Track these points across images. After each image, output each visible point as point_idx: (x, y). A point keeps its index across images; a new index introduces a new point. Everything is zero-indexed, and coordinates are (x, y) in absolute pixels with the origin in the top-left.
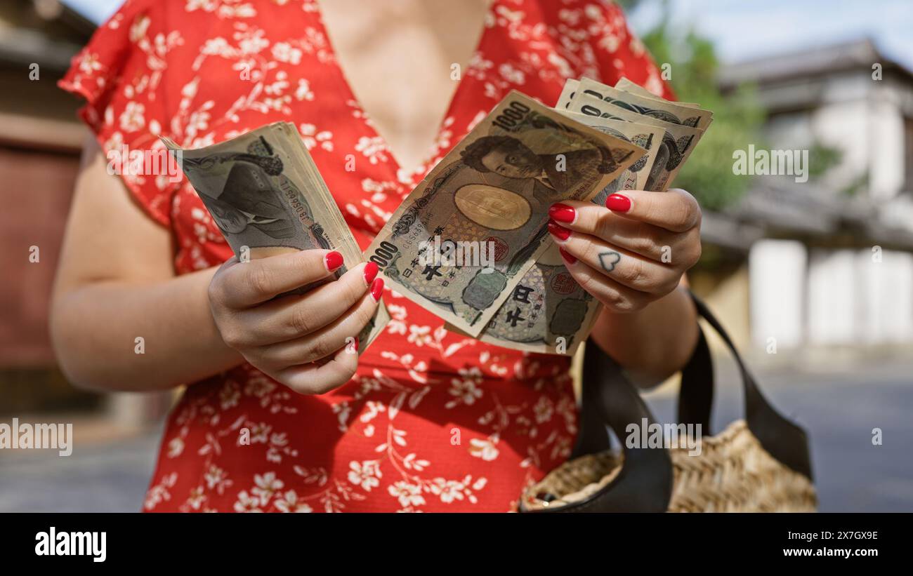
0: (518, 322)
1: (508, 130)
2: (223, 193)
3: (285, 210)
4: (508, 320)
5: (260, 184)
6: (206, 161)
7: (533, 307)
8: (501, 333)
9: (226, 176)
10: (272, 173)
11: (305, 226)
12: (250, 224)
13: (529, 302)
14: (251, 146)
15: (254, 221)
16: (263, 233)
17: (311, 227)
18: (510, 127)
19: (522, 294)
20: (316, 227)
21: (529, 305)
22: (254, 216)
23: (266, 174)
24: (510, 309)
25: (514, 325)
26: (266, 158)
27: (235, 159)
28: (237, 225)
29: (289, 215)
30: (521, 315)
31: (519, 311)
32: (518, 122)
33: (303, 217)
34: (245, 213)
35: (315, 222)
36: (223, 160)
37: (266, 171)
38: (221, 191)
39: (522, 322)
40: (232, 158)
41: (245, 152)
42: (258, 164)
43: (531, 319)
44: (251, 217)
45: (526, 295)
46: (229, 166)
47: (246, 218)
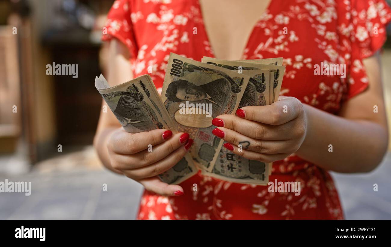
0: (234, 170)
1: (179, 76)
2: (116, 110)
3: (144, 117)
4: (229, 169)
5: (133, 105)
6: (107, 96)
7: (237, 163)
8: (228, 175)
9: (117, 102)
10: (138, 101)
11: (154, 123)
12: (129, 123)
13: (234, 160)
14: (128, 88)
15: (131, 122)
16: (135, 127)
17: (157, 124)
18: (179, 75)
19: (230, 157)
20: (160, 124)
21: (235, 162)
22: (131, 120)
23: (136, 101)
24: (228, 164)
25: (232, 171)
26: (135, 94)
27: (121, 95)
28: (123, 123)
29: (147, 119)
30: (233, 166)
31: (232, 165)
32: (181, 70)
33: (153, 120)
34: (127, 119)
35: (159, 122)
36: (115, 95)
37: (136, 100)
38: (115, 109)
39: (236, 169)
40: (120, 94)
41: (126, 91)
42: (132, 97)
43: (239, 168)
44: (129, 120)
45: (232, 157)
46: (118, 98)
47: (127, 121)
